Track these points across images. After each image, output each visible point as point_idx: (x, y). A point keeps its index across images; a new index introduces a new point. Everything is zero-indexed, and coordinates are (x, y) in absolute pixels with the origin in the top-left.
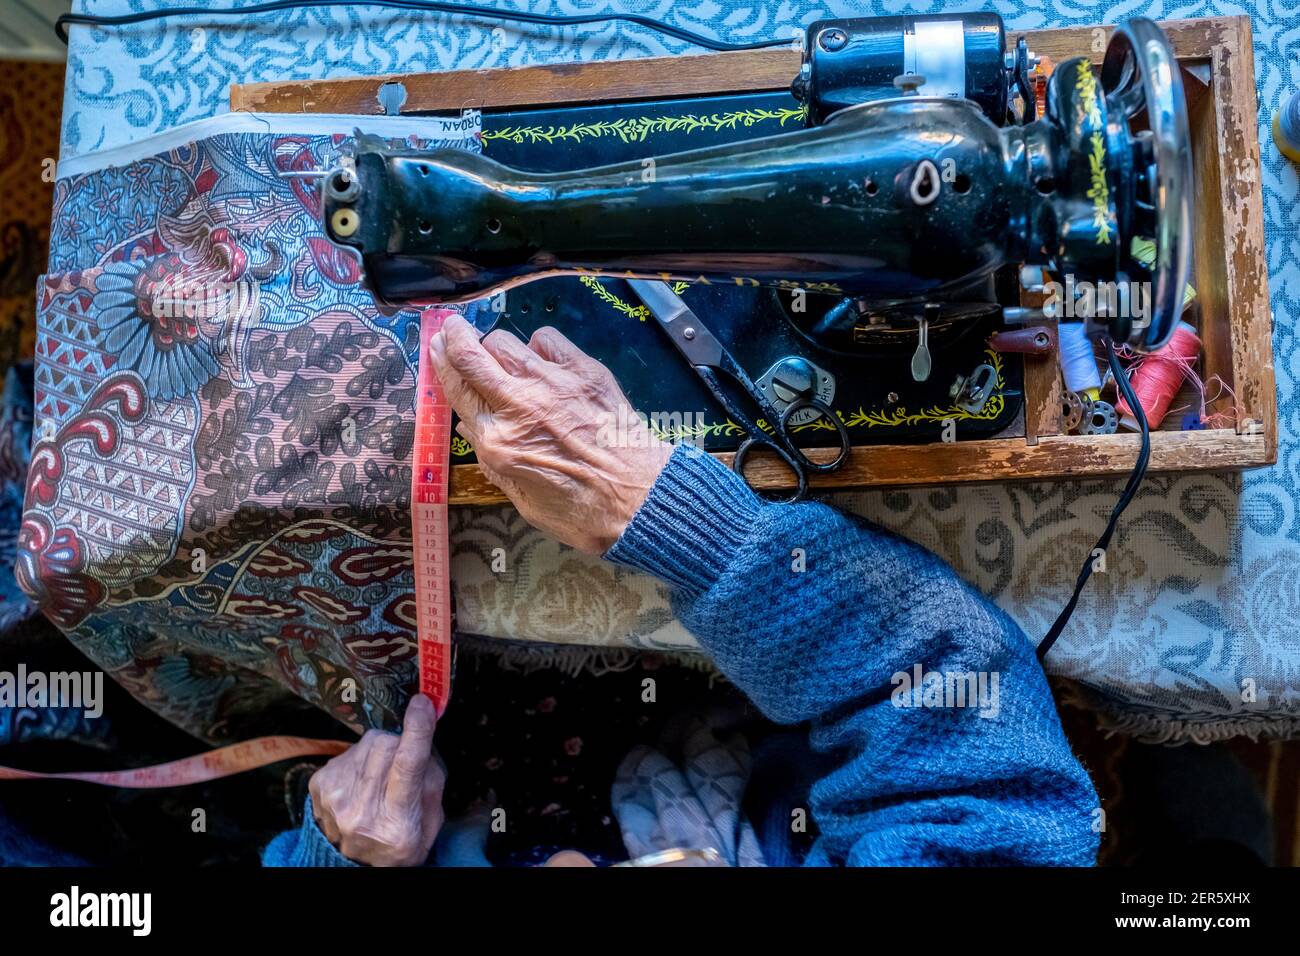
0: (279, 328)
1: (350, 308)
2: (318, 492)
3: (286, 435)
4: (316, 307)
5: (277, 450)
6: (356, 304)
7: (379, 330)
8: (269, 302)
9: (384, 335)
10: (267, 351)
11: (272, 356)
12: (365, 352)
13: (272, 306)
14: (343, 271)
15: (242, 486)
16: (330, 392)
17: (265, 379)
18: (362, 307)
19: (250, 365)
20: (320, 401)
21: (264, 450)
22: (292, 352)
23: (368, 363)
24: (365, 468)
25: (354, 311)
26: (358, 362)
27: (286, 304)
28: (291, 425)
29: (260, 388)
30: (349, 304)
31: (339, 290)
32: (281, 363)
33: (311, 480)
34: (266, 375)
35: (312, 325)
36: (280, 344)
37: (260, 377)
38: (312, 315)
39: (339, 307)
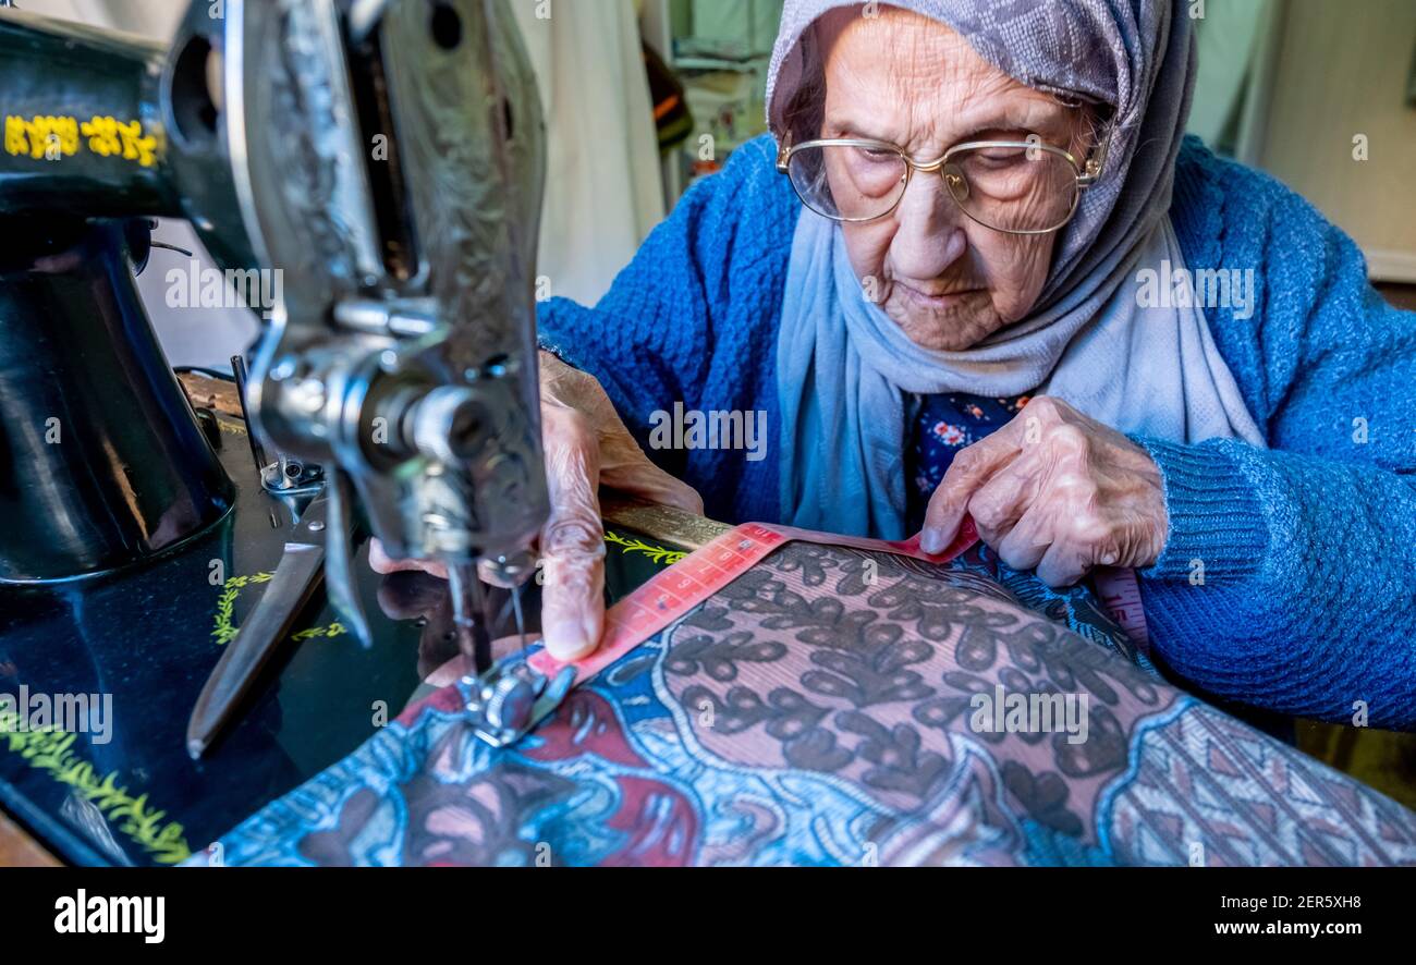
0: (849, 788)
1: (694, 748)
2: (912, 586)
3: (926, 654)
4: (753, 783)
5: (951, 643)
6: (678, 749)
7: (673, 705)
8: (843, 838)
9: (672, 694)
10: (893, 769)
11: (890, 757)
12: (721, 689)
13: (839, 826)
14: (658, 806)
15: (1039, 636)
16: (816, 668)
17: (923, 730)
18: (672, 738)
19: (943, 767)
20: (840, 665)
21: (977, 654)
22: (848, 740)
23: (725, 670)
24: (821, 582)
25: (689, 739)
26: (742, 681)
27: (807, 815)
28: (909, 662)
29: (943, 725)
30: (691, 756)
31: (691, 785)
32: (880, 739)
33: (917, 600)
34: (918, 738)
35: (781, 761)
36: (861, 766)
37: (932, 740)
38: (769, 776)
39: (711, 760)
